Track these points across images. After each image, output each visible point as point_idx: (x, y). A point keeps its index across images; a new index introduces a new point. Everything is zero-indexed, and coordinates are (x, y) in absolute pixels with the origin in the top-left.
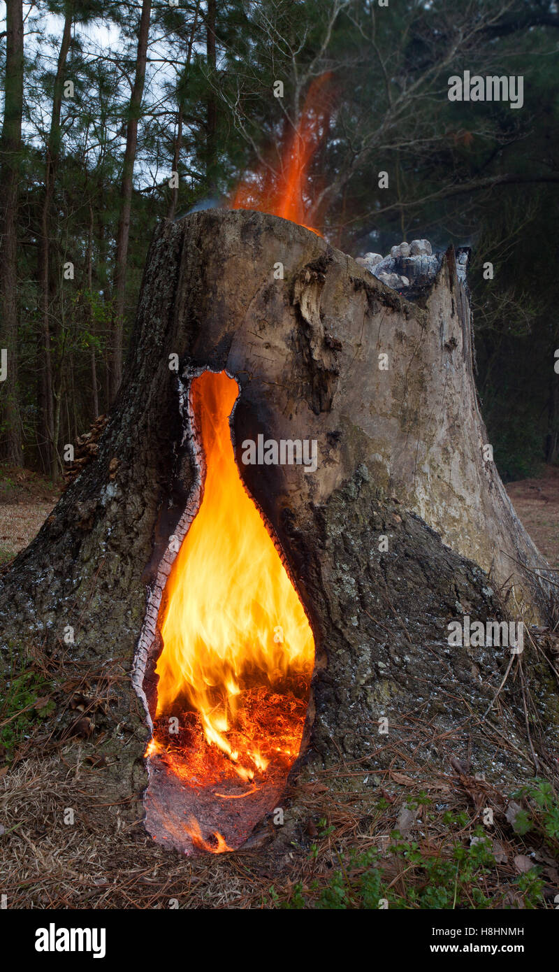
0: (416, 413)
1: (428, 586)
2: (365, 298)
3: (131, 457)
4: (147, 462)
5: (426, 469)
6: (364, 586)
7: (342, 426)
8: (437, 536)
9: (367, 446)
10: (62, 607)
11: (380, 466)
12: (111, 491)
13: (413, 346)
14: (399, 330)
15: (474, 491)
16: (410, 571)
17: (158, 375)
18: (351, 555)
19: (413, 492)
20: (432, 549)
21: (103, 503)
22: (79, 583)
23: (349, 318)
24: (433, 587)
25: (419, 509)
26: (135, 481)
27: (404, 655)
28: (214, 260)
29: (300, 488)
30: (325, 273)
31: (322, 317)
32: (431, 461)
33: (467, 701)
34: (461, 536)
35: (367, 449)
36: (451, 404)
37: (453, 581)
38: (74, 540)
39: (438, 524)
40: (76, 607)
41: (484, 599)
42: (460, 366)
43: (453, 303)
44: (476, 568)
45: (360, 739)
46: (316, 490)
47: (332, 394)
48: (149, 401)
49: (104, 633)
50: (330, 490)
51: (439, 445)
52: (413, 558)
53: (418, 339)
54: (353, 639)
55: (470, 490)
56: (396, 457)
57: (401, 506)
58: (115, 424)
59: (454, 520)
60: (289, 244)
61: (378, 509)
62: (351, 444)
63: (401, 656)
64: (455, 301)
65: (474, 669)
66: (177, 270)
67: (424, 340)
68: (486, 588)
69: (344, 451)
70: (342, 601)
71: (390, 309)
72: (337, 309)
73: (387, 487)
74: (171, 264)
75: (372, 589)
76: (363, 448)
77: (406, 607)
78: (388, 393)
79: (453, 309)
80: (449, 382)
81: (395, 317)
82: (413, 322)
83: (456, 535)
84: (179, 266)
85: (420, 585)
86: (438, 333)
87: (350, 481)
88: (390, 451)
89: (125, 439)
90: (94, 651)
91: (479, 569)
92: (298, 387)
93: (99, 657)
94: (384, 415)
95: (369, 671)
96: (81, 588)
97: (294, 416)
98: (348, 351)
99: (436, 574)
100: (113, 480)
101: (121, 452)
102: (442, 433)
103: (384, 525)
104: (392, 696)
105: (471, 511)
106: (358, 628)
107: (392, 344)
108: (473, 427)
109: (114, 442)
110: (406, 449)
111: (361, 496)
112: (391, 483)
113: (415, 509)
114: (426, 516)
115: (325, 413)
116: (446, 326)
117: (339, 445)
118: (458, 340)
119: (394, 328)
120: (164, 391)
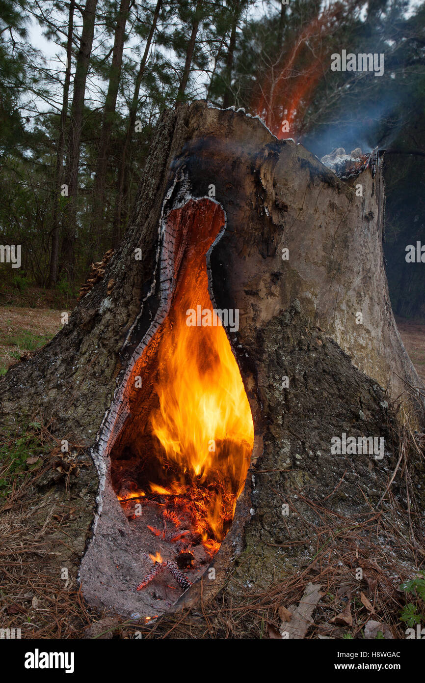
0: (340, 264)
1: (339, 397)
2: (309, 174)
3: (124, 279)
4: (134, 284)
5: (344, 307)
6: (290, 393)
7: (283, 269)
8: (348, 358)
9: (301, 285)
10: (62, 386)
11: (310, 301)
12: (106, 303)
13: (341, 214)
14: (332, 201)
15: (377, 326)
16: (326, 384)
17: (149, 220)
18: (281, 367)
19: (332, 324)
20: (344, 367)
21: (101, 312)
22: (77, 369)
23: (295, 188)
24: (342, 397)
25: (336, 336)
26: (125, 298)
27: (317, 450)
28: (196, 136)
29: (246, 313)
30: (280, 152)
31: (274, 185)
32: (348, 301)
33: (364, 491)
34: (366, 360)
35: (301, 288)
36: (366, 261)
37: (359, 395)
38: (78, 337)
39: (349, 349)
40: (72, 388)
41: (381, 410)
42: (374, 233)
43: (373, 186)
44: (376, 385)
45: (275, 519)
46: (259, 315)
47: (278, 244)
48: (140, 239)
49: (88, 410)
50: (270, 317)
51: (355, 290)
52: (328, 374)
53: (346, 209)
54: (277, 433)
55: (375, 326)
56: (322, 296)
57: (322, 333)
58: (118, 256)
59: (362, 347)
60: (254, 128)
61: (305, 334)
62: (289, 283)
63: (314, 451)
64: (375, 185)
65: (370, 464)
66: (170, 143)
67: (350, 211)
68: (383, 402)
69: (282, 287)
70: (271, 403)
71: (326, 184)
72: (286, 180)
73: (313, 318)
74: (166, 139)
75: (295, 396)
76: (297, 287)
77: (321, 412)
78: (320, 247)
79: (373, 190)
80: (366, 244)
81: (330, 191)
82: (343, 196)
83: (362, 359)
84: (171, 140)
85: (333, 395)
86: (360, 207)
87: (286, 311)
88: (317, 291)
89: (122, 266)
90: (79, 423)
91: (379, 386)
92: (251, 236)
93: (82, 428)
94: (315, 263)
95: (288, 461)
96: (77, 373)
97: (247, 257)
98: (293, 213)
99: (345, 388)
100: (109, 295)
101: (118, 276)
102: (357, 281)
103: (308, 347)
104: (305, 483)
105: (375, 341)
106: (282, 425)
107: (326, 211)
108: (380, 279)
109: (114, 268)
110: (330, 291)
111: (293, 323)
112: (316, 315)
113: (333, 336)
114: (341, 342)
115: (271, 258)
116: (367, 202)
117: (279, 283)
118: (375, 214)
119: (328, 199)
120: (151, 232)
